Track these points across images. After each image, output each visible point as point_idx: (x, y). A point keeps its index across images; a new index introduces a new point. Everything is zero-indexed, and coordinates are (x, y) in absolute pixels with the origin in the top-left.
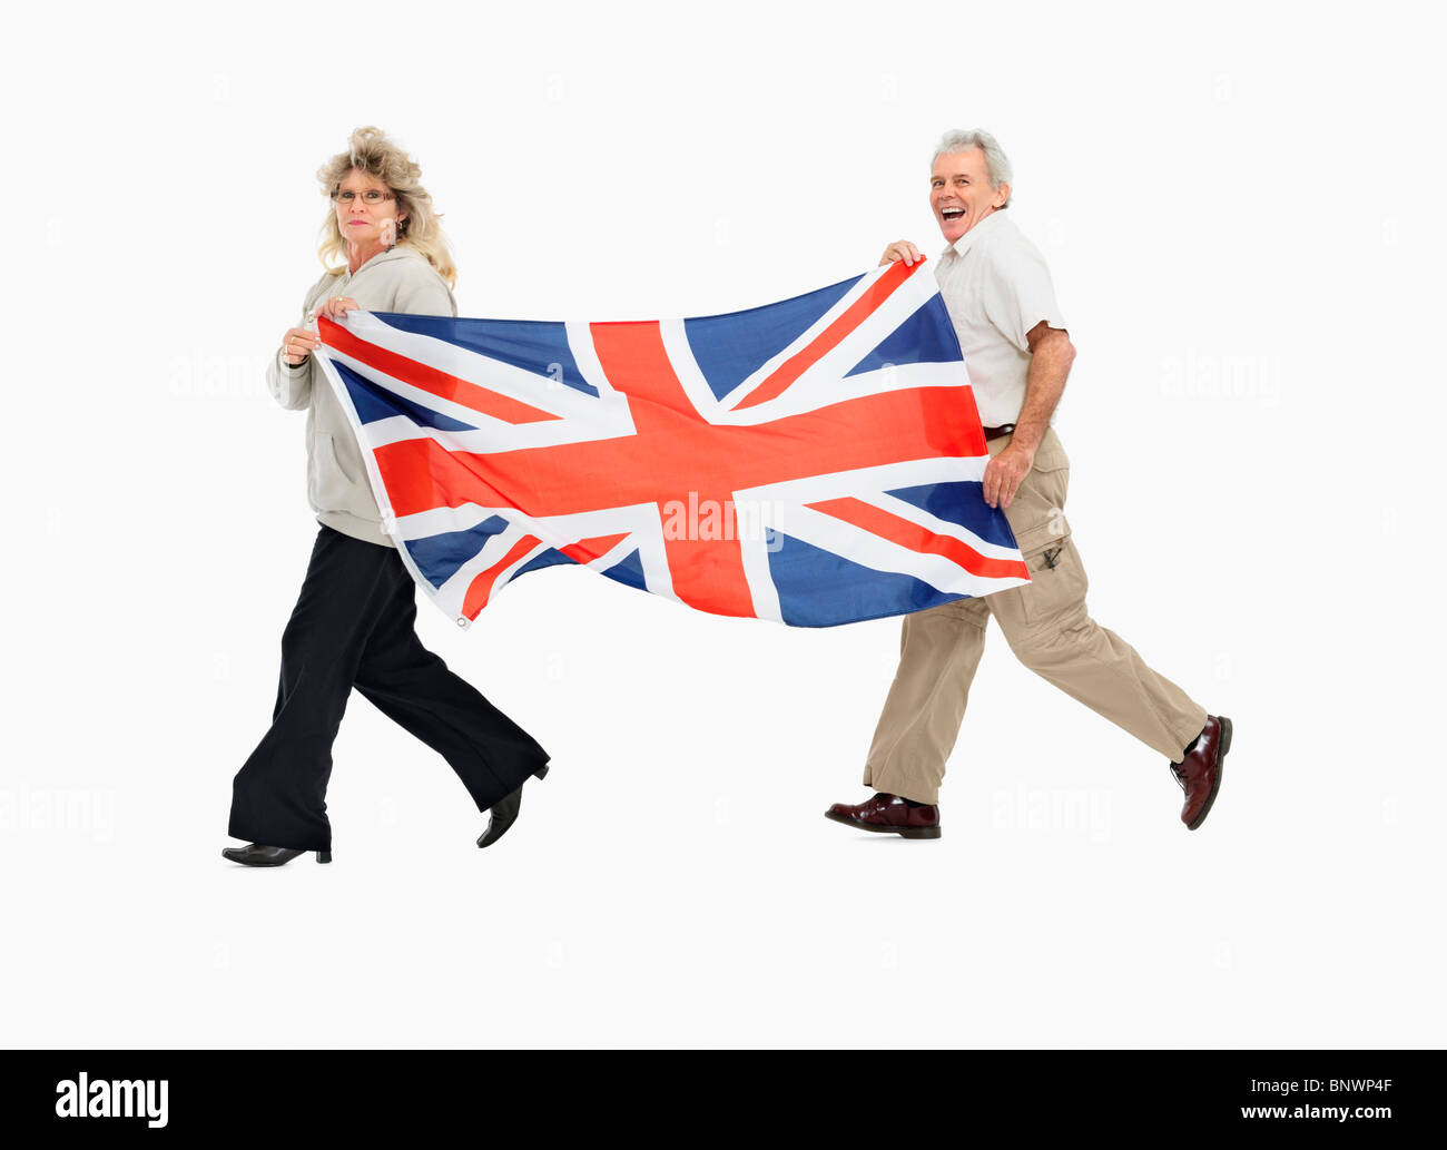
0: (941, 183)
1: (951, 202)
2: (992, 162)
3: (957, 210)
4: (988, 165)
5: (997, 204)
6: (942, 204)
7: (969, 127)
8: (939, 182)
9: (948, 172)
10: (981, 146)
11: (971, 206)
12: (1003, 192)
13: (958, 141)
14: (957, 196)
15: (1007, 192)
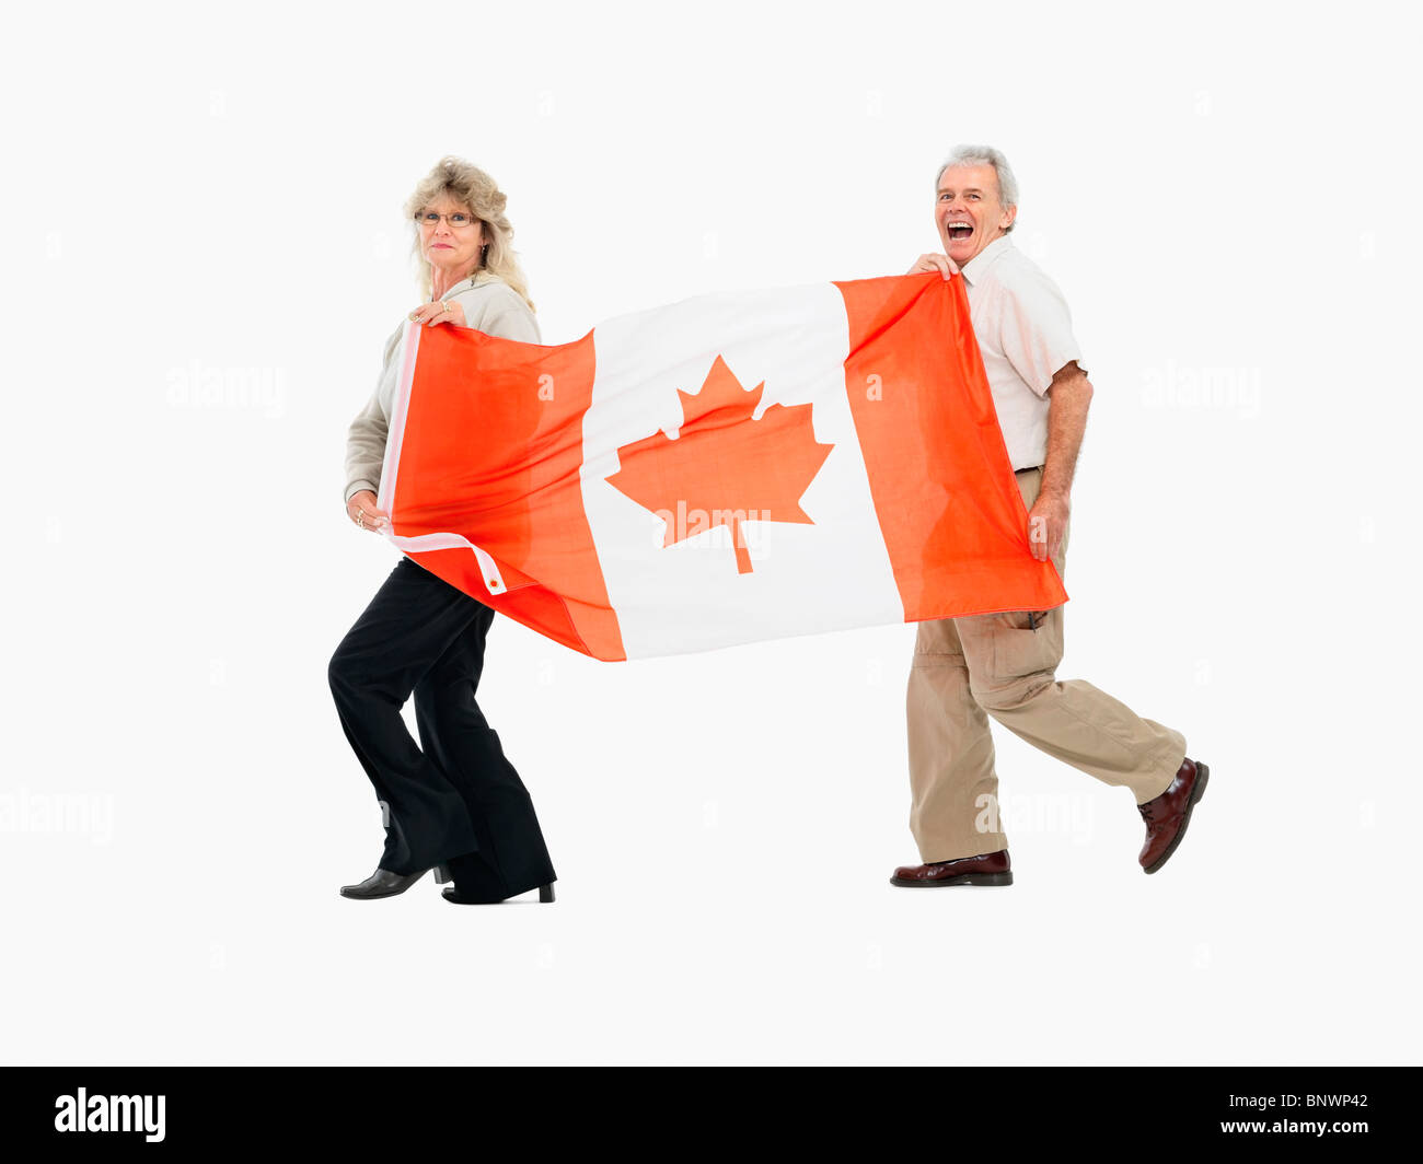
0: (948, 197)
1: (961, 217)
2: (1003, 181)
3: (965, 226)
4: (999, 181)
5: (1004, 226)
6: (949, 218)
7: (981, 141)
8: (947, 195)
9: (958, 184)
10: (993, 163)
11: (979, 224)
12: (1010, 213)
13: (970, 155)
14: (967, 210)
15: (1014, 214)
